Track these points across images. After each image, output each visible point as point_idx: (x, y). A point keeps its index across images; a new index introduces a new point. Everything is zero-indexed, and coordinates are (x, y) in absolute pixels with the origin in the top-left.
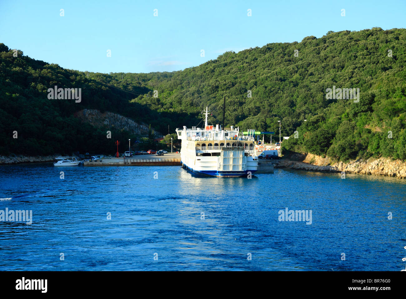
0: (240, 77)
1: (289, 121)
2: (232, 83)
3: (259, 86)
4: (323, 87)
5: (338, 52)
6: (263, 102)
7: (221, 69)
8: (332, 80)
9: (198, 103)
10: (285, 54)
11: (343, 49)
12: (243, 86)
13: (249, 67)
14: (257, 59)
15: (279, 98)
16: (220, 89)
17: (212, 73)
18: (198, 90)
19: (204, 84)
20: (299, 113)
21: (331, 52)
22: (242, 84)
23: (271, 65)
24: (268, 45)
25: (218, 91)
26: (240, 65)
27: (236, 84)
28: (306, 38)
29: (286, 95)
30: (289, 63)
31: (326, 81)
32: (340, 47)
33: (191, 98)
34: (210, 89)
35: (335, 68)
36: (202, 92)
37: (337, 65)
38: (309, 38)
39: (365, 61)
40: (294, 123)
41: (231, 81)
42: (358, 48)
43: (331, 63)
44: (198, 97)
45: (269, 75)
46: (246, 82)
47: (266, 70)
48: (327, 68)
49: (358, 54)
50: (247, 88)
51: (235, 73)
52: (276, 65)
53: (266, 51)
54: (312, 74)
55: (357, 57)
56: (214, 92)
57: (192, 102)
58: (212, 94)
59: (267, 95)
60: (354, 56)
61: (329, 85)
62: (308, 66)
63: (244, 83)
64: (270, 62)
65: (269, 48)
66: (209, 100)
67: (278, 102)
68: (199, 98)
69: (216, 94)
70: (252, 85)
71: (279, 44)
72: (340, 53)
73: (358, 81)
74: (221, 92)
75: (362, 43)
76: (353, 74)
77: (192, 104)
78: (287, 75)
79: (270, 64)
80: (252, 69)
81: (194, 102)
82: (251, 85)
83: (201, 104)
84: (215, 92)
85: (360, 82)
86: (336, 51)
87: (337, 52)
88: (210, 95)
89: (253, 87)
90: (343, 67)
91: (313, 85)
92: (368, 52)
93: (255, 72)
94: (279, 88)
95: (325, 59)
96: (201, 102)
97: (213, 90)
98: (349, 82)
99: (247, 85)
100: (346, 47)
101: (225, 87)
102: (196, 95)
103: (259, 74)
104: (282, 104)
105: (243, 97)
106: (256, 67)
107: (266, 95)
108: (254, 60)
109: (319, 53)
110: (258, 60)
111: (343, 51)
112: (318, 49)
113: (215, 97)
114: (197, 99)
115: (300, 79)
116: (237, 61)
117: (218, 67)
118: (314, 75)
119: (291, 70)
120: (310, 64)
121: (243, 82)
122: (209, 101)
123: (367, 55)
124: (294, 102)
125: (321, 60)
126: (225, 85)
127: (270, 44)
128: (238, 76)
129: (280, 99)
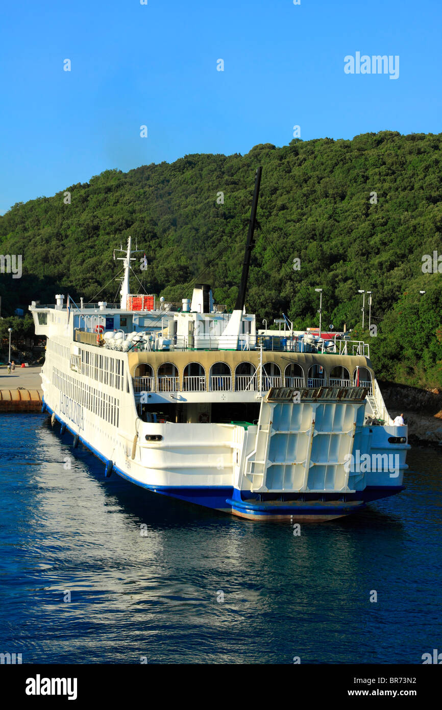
0: (141, 211)
1: (263, 295)
2: (127, 221)
3: (181, 227)
4: (314, 230)
5: (328, 170)
6: (194, 257)
7: (101, 196)
8: (330, 217)
9: (57, 257)
10: (223, 173)
11: (336, 164)
12: (149, 227)
13: (157, 194)
14: (168, 181)
15: (225, 249)
16: (101, 232)
17: (83, 202)
18: (57, 233)
19: (69, 222)
20: (281, 280)
21: (314, 169)
22: (146, 222)
23: (199, 190)
24: (186, 157)
25: (98, 236)
26: (137, 189)
27: (133, 223)
28: (257, 146)
29: (240, 245)
30: (235, 187)
31: (317, 221)
32: (331, 159)
33: (45, 248)
34: (82, 231)
35: (327, 197)
36: (67, 236)
37: (331, 192)
38: (262, 147)
39: (386, 185)
40: (274, 301)
41: (123, 218)
42: (367, 163)
43: (319, 188)
44: (59, 247)
45: (198, 207)
46: (154, 219)
47: (191, 199)
48: (312, 197)
49: (370, 172)
50: (155, 231)
51: (130, 203)
52: (208, 190)
53: (184, 167)
54: (283, 207)
55: (367, 178)
56: (89, 238)
57: (46, 255)
58: (85, 240)
59: (200, 244)
60: (363, 176)
61: (327, 228)
62: (272, 194)
63: (151, 220)
64: (196, 185)
65: (190, 162)
66: (80, 252)
67: (224, 258)
68: (61, 248)
69: (95, 241)
70: (167, 225)
71: (209, 156)
72: (332, 172)
73: (384, 220)
74: (103, 237)
75: (372, 153)
76: (368, 208)
77: (46, 260)
78: (235, 208)
79: (197, 188)
80: (161, 196)
81: (50, 255)
82: (164, 225)
83: (66, 259)
84: (92, 237)
85: (390, 223)
86: (323, 167)
87: (325, 170)
88: (82, 242)
89: (169, 228)
90: (343, 198)
91: (292, 228)
92: (389, 169)
93: (169, 202)
94: (223, 232)
95: (306, 181)
96: (64, 256)
97: (89, 234)
98: (367, 223)
99: (156, 224)
100: (342, 160)
101: (113, 228)
102: (54, 242)
103: (179, 206)
104: (234, 262)
105: (150, 246)
106: (169, 194)
107: (198, 243)
108: (163, 182)
109: (290, 171)
110: (171, 182)
111: (337, 167)
112: (286, 163)
113: (92, 247)
114: (56, 249)
115: (263, 216)
116: (131, 184)
117: (95, 193)
118: (287, 209)
119: (242, 198)
120: (276, 189)
121: (148, 219)
122: (81, 254)
123: (387, 175)
124: (259, 258)
125: (296, 182)
126: (112, 224)
127: (191, 155)
128: (137, 208)
129: (228, 253)
